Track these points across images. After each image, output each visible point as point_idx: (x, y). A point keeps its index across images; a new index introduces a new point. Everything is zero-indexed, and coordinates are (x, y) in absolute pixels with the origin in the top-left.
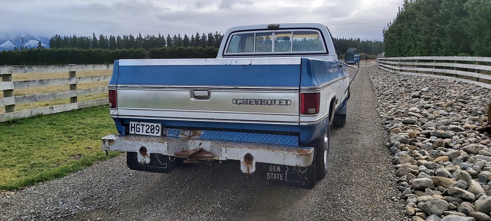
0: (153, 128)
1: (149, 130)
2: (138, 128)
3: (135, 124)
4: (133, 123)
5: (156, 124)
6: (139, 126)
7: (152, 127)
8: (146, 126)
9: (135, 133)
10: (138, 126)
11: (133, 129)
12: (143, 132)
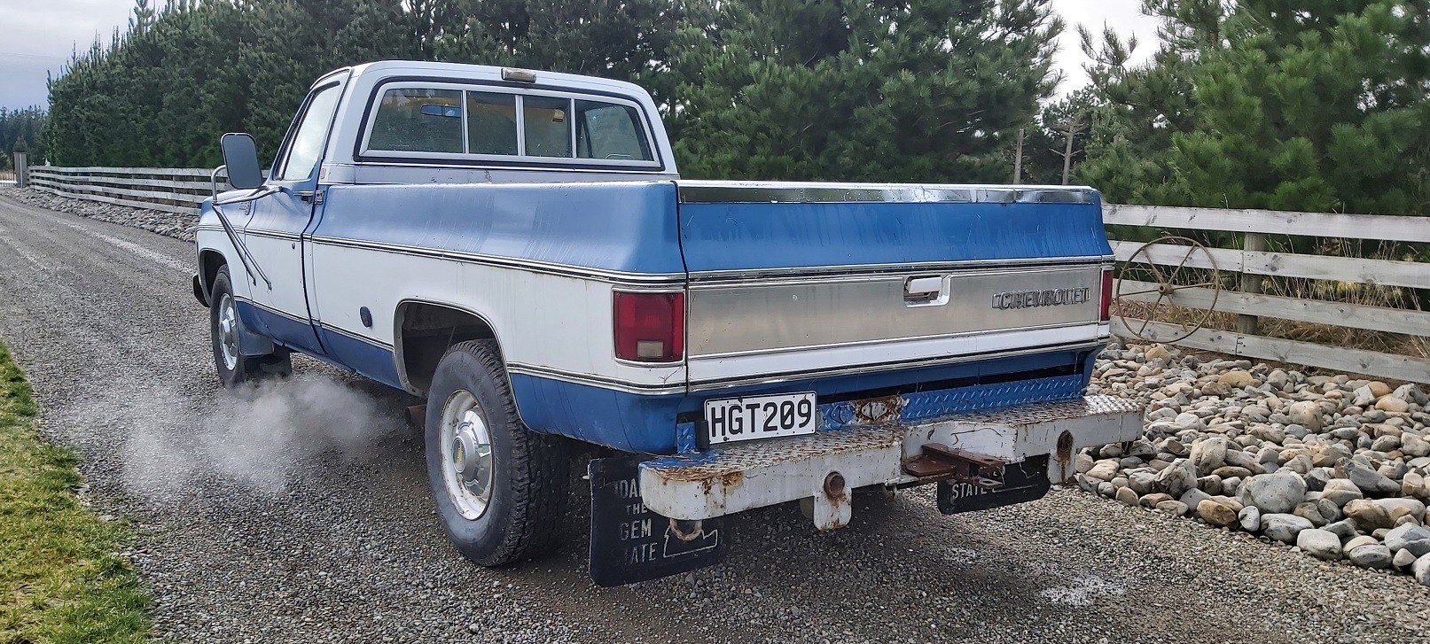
0: (791, 412)
1: (776, 421)
2: (737, 420)
3: (723, 408)
4: (717, 405)
5: (800, 397)
6: (741, 411)
7: (787, 408)
8: (765, 409)
9: (725, 439)
10: (736, 414)
11: (719, 426)
12: (753, 431)
